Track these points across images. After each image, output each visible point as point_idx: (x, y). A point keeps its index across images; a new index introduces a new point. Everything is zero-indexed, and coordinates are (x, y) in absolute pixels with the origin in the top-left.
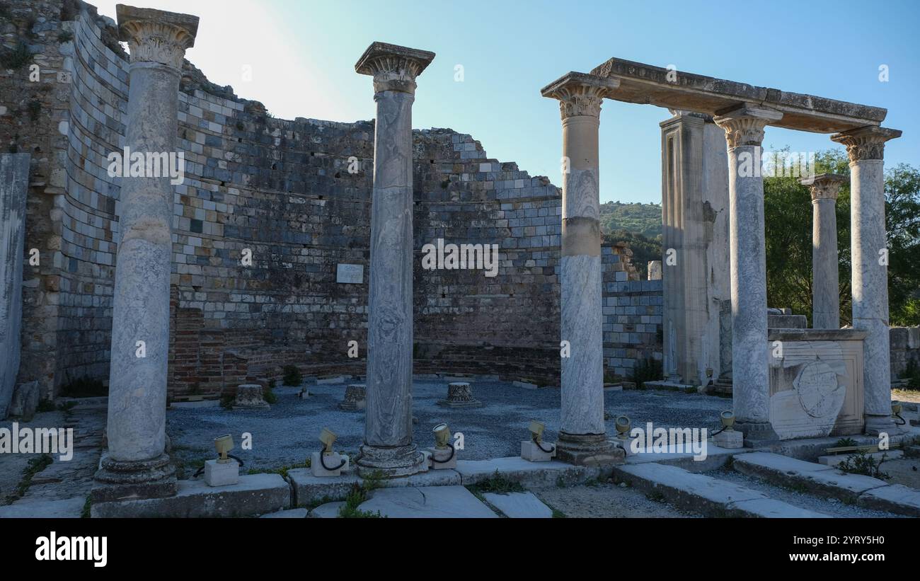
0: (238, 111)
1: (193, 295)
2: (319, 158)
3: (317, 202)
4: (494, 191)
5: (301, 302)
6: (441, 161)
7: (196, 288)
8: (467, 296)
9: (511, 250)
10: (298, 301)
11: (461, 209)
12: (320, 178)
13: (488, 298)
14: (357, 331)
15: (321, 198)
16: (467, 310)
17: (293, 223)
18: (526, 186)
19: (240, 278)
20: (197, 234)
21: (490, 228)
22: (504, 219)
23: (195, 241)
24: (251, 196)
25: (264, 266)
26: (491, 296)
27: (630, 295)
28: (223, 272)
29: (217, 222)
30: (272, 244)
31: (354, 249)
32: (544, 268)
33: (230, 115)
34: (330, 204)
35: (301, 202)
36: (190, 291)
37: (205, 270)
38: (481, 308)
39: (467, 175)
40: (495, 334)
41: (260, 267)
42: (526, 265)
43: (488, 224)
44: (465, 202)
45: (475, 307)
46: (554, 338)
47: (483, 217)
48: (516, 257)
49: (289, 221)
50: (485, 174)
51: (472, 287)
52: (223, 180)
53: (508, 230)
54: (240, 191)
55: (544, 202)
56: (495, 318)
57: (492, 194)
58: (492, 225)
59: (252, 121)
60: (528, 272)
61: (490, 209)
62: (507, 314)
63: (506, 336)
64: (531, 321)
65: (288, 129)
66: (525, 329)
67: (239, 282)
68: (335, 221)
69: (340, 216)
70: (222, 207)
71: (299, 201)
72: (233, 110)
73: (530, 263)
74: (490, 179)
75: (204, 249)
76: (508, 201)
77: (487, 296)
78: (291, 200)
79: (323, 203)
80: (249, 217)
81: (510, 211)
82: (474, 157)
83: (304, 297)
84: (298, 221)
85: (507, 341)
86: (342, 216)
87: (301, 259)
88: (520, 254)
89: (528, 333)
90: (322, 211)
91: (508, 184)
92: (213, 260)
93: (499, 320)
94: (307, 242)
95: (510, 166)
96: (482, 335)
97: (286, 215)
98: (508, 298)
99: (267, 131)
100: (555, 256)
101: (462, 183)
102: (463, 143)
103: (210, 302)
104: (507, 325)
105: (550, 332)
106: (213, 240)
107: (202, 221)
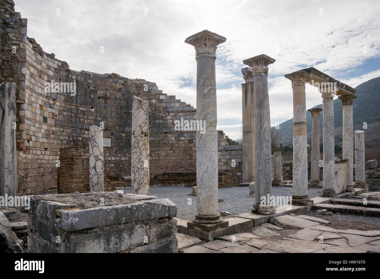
0: (59, 66)
1: (45, 152)
2: (91, 90)
3: (91, 110)
4: (167, 108)
5: (86, 155)
6: (143, 93)
7: (46, 149)
8: (155, 152)
9: (174, 133)
10: (85, 155)
11: (152, 115)
12: (92, 99)
13: (164, 153)
14: (109, 168)
15: (92, 108)
16: (155, 158)
17: (81, 119)
18: (180, 106)
19: (61, 144)
20: (45, 124)
21: (165, 123)
22: (171, 119)
23: (45, 127)
24: (65, 106)
25: (70, 139)
26: (166, 152)
27: (227, 151)
28: (55, 142)
29: (52, 118)
30: (74, 129)
31: (107, 132)
32: (188, 140)
33: (56, 68)
34: (96, 111)
35: (84, 110)
36: (44, 150)
37: (49, 140)
38: (161, 157)
39: (154, 100)
40: (167, 168)
41: (69, 139)
42: (181, 139)
43: (164, 121)
44: (154, 112)
45: (158, 157)
46: (193, 169)
47: (161, 118)
48: (176, 136)
49: (80, 118)
50: (162, 100)
51: (157, 149)
52: (54, 98)
53: (172, 124)
54: (61, 104)
55: (188, 113)
56: (168, 161)
57: (165, 108)
58: (166, 122)
59: (64, 71)
60: (182, 142)
61: (164, 115)
62: (172, 160)
63: (172, 168)
64: (183, 162)
65: (79, 76)
66: (181, 166)
67: (61, 146)
68: (98, 119)
69: (100, 116)
70: (54, 111)
71: (83, 109)
72: (57, 65)
73: (182, 138)
74: (165, 102)
75: (48, 130)
76: (172, 112)
77: (163, 152)
78: (81, 108)
79: (93, 110)
80: (64, 116)
81: (173, 116)
82: (157, 92)
83: (87, 153)
84: (83, 118)
85: (173, 171)
86: (101, 117)
87: (85, 136)
88: (178, 135)
89: (182, 167)
90: (93, 114)
91: (172, 105)
92: (52, 136)
93: (169, 162)
94: (87, 128)
95: (173, 97)
96: (162, 168)
97: (78, 116)
98: (173, 153)
99: (70, 75)
100: (194, 135)
101: (152, 103)
102: (153, 86)
103: (51, 155)
104: (172, 164)
105: (191, 166)
106: (51, 126)
107: (47, 118)
